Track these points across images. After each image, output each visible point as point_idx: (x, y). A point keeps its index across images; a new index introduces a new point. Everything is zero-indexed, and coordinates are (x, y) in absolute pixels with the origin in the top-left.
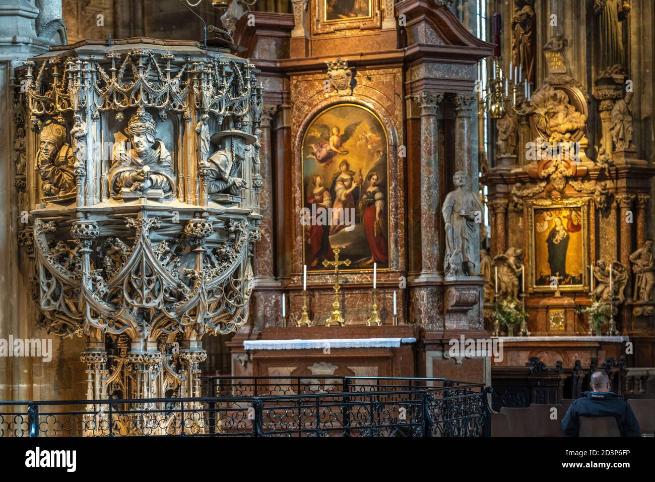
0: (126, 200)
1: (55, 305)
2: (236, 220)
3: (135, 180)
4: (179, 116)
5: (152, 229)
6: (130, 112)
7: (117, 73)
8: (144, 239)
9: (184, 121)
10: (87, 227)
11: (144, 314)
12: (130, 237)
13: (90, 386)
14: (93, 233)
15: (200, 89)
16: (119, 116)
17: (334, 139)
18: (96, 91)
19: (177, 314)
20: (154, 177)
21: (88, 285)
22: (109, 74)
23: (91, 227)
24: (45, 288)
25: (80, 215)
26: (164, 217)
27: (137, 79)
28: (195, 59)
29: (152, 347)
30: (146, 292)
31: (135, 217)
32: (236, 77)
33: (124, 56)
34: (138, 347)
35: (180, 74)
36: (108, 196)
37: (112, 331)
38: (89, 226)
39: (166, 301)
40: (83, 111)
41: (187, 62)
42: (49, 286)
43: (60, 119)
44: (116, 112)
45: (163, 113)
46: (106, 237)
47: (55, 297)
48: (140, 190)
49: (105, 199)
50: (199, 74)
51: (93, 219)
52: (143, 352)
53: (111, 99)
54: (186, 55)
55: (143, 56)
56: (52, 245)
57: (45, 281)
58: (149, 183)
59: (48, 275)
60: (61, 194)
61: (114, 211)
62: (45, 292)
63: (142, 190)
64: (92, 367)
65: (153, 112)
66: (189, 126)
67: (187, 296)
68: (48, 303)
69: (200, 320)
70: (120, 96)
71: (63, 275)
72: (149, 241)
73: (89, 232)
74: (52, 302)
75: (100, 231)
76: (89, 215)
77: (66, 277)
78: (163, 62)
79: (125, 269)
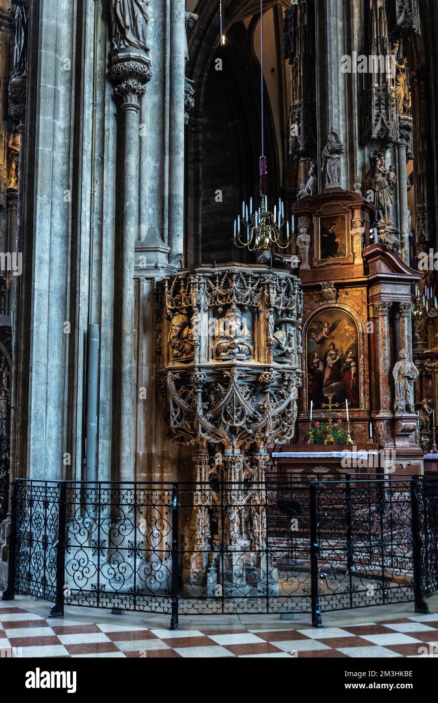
0: (224, 360)
1: (179, 424)
2: (288, 373)
3: (229, 348)
4: (256, 310)
5: (239, 378)
6: (227, 307)
7: (220, 284)
8: (235, 384)
9: (258, 312)
10: (200, 376)
11: (233, 430)
12: (226, 382)
13: (199, 475)
14: (203, 380)
15: (268, 293)
16: (220, 309)
17: (326, 330)
18: (206, 294)
19: (253, 431)
20: (240, 346)
21: (200, 412)
22: (215, 284)
23: (203, 376)
24: (173, 414)
25: (197, 369)
26: (246, 371)
27: (231, 287)
28: (265, 275)
29: (237, 451)
30: (235, 417)
31: (229, 371)
32: (289, 287)
33: (224, 273)
34: (229, 451)
35: (257, 284)
36: (213, 358)
37: (213, 441)
38: (201, 376)
39: (247, 423)
40: (198, 306)
41: (261, 277)
42: (176, 412)
43: (184, 311)
44: (218, 307)
45: (246, 308)
46: (210, 383)
47: (179, 420)
48: (232, 354)
49: (210, 360)
50: (268, 284)
51: (204, 372)
52: (232, 455)
53: (216, 299)
54: (260, 273)
55: (235, 273)
56: (178, 388)
57: (174, 410)
58: (237, 350)
59: (175, 406)
60: (184, 356)
61: (216, 367)
62: (173, 416)
63: (233, 354)
64: (200, 464)
66: (262, 315)
67: (260, 419)
68: (175, 423)
69: (267, 435)
70: (221, 297)
71: (185, 406)
72: (237, 385)
73: (202, 380)
74: (177, 422)
75: (209, 379)
76: (201, 369)
77: (187, 407)
78: (247, 276)
79: (223, 402)
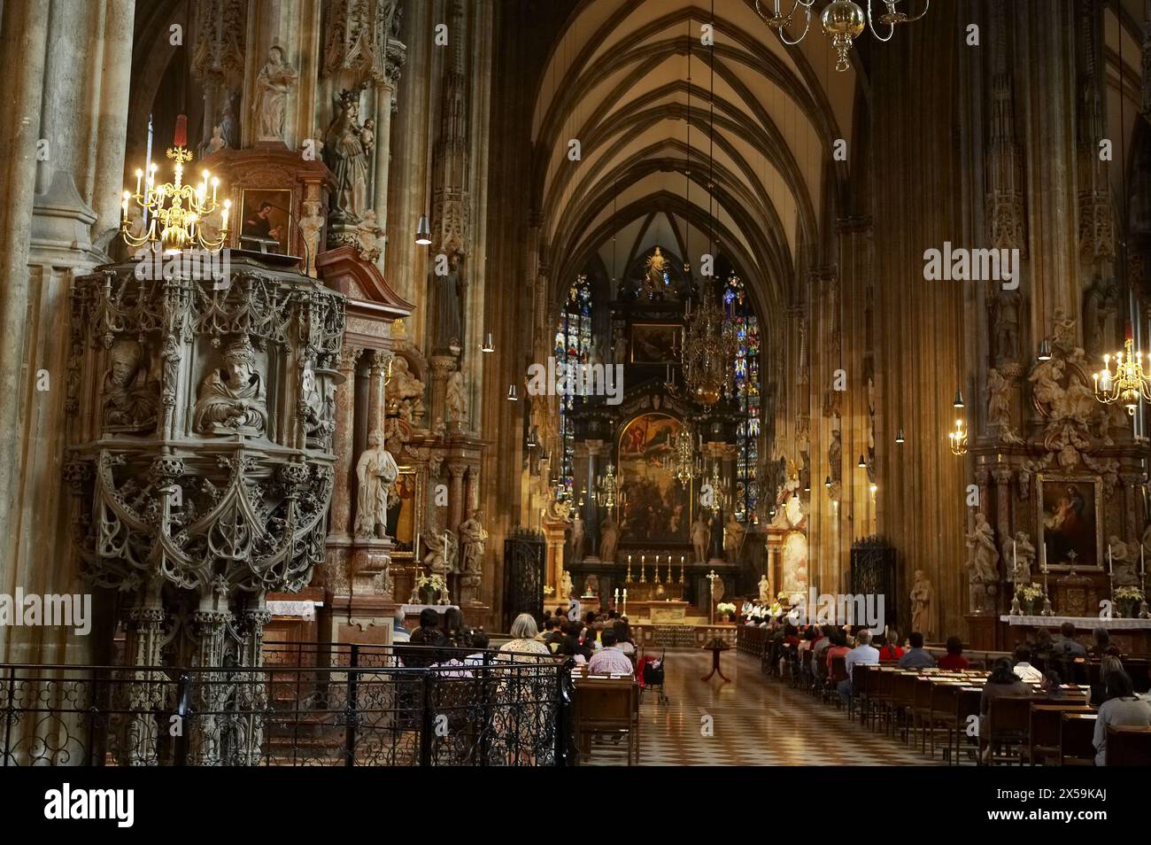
0: (218, 436)
1: (117, 551)
2: (323, 466)
3: (230, 414)
4: (278, 348)
5: (247, 471)
7: (221, 294)
8: (239, 482)
9: (284, 352)
10: (174, 463)
12: (224, 478)
13: (142, 647)
14: (179, 471)
15: (306, 320)
16: (216, 341)
18: (192, 311)
19: (260, 568)
20: (250, 413)
21: (167, 530)
22: (211, 293)
23: (178, 464)
24: (107, 532)
25: (167, 449)
26: (259, 458)
27: (244, 303)
28: (302, 288)
29: (222, 605)
30: (236, 542)
31: (229, 457)
32: (332, 312)
34: (206, 605)
35: (285, 302)
36: (195, 430)
37: (183, 584)
38: (175, 461)
39: (253, 554)
40: (177, 331)
41: (293, 290)
42: (111, 529)
44: (214, 336)
45: (263, 343)
46: (191, 476)
47: (119, 540)
48: (235, 427)
49: (191, 434)
50: (306, 305)
51: (180, 455)
52: (213, 611)
53: (209, 321)
54: (292, 282)
55: (253, 278)
56: (118, 483)
57: (107, 523)
58: (242, 420)
59: (111, 517)
60: (135, 424)
61: (206, 447)
62: (105, 536)
63: (237, 426)
64: (147, 626)
65: (255, 341)
66: (289, 357)
67: (274, 548)
68: (109, 549)
69: (285, 577)
70: (221, 319)
71: (133, 518)
72: (243, 483)
73: (176, 470)
74: (114, 548)
75: (187, 470)
76: (175, 450)
77: (137, 520)
78: (271, 286)
79: (213, 514)
